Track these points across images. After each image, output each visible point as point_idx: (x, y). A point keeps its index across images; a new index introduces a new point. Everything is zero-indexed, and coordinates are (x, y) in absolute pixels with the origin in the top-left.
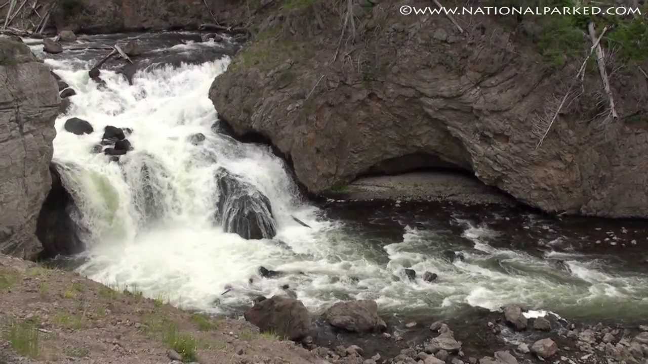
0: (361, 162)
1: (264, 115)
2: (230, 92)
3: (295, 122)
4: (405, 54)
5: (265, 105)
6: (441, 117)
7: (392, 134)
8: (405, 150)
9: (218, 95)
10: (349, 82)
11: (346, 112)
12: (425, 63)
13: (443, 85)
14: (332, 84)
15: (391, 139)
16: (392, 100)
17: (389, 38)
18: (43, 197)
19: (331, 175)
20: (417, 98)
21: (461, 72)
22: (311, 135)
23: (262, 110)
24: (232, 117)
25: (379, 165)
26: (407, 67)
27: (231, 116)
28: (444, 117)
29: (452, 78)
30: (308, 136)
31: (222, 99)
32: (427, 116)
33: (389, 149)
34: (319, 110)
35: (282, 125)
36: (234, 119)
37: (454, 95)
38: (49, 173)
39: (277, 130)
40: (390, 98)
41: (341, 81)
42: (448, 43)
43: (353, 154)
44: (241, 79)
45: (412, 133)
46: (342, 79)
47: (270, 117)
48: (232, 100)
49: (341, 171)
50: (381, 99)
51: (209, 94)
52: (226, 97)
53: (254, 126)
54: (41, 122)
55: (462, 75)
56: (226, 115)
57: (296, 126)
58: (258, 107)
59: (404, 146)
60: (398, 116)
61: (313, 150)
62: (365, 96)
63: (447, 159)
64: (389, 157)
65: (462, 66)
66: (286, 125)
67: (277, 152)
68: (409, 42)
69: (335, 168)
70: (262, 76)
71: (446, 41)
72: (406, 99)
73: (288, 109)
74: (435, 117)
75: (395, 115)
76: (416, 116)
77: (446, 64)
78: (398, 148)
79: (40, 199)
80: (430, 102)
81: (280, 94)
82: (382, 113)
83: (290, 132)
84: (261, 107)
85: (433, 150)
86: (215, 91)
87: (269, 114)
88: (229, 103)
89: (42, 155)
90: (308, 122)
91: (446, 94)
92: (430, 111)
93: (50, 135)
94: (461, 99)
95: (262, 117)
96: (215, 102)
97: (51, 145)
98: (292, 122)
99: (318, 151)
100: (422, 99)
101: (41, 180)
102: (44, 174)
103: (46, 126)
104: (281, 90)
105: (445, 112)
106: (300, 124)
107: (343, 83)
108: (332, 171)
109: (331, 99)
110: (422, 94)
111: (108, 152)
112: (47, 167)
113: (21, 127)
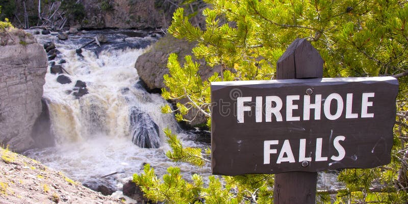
2: (145, 65)
9: (139, 66)
18: (36, 116)
24: (146, 79)
31: (141, 68)
38: (41, 103)
44: (152, 58)
48: (146, 69)
51: (135, 65)
52: (143, 67)
54: (37, 75)
56: (143, 78)
79: (34, 116)
86: (138, 64)
88: (145, 71)
93: (41, 82)
96: (138, 70)
97: (42, 88)
101: (35, 106)
102: (37, 103)
103: (40, 78)
111: (75, 94)
112: (40, 100)
113: (26, 77)
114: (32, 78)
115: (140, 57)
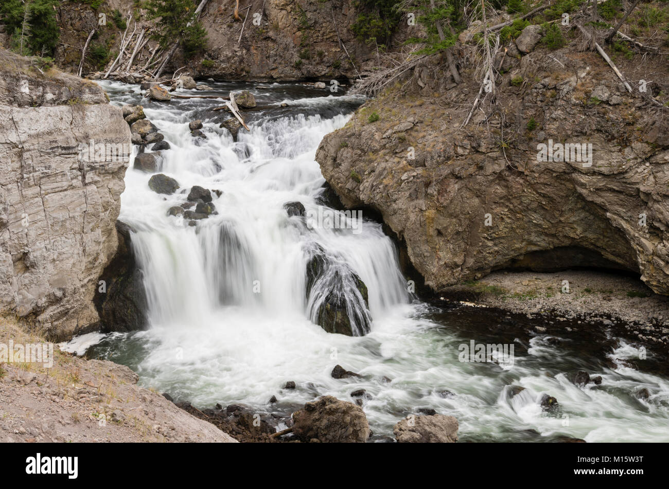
0: (497, 252)
1: (375, 184)
2: (339, 155)
3: (410, 195)
4: (553, 116)
5: (377, 172)
6: (599, 200)
7: (536, 218)
8: (556, 241)
9: (326, 157)
10: (483, 149)
11: (477, 187)
12: (579, 129)
13: (602, 159)
14: (460, 151)
15: (536, 225)
16: (537, 175)
17: (536, 96)
18: (103, 259)
19: (457, 266)
20: (568, 174)
21: (624, 143)
22: (431, 213)
23: (373, 178)
24: (340, 185)
25: (521, 258)
26: (556, 133)
27: (338, 184)
28: (602, 200)
29: (613, 149)
30: (427, 214)
31: (330, 162)
32: (580, 197)
33: (534, 238)
34: (442, 182)
35: (395, 197)
36: (341, 187)
37: (615, 172)
38: (115, 232)
39: (389, 204)
40: (533, 171)
41: (473, 147)
42: (610, 105)
43: (486, 241)
44: (353, 139)
45: (562, 219)
46: (474, 145)
47: (381, 186)
48: (340, 165)
49: (471, 262)
50: (523, 173)
51: (317, 155)
52: (335, 160)
53: (362, 197)
54: (108, 173)
55: (627, 146)
56: (333, 182)
57: (413, 200)
58: (370, 174)
59: (554, 236)
60: (544, 196)
61: (432, 231)
62: (503, 167)
63: (611, 257)
64: (535, 248)
65: (626, 135)
66: (400, 198)
67: (387, 231)
68: (560, 102)
69: (462, 257)
70: (377, 137)
71: (607, 102)
72: (554, 175)
73: (403, 178)
74: (590, 199)
75: (540, 194)
76: (567, 196)
77: (606, 131)
78: (546, 238)
79: (100, 261)
80: (584, 179)
81: (396, 160)
82: (524, 191)
83: (404, 207)
84: (373, 174)
85: (592, 244)
86: (322, 153)
87: (381, 183)
88: (337, 167)
89: (106, 210)
90: (427, 194)
91: (604, 170)
92: (584, 192)
93: (117, 188)
94: (624, 178)
95: (372, 186)
96: (322, 165)
97: (118, 200)
98: (407, 194)
99: (440, 233)
100: (574, 175)
101: (103, 239)
102: (108, 232)
103: (113, 178)
104: (398, 155)
105: (603, 194)
106: (417, 198)
107: (476, 150)
108: (459, 260)
109: (457, 169)
110: (575, 170)
111: (187, 215)
112: (112, 225)
113: (84, 177)
114: (97, 178)
115: (326, 138)
